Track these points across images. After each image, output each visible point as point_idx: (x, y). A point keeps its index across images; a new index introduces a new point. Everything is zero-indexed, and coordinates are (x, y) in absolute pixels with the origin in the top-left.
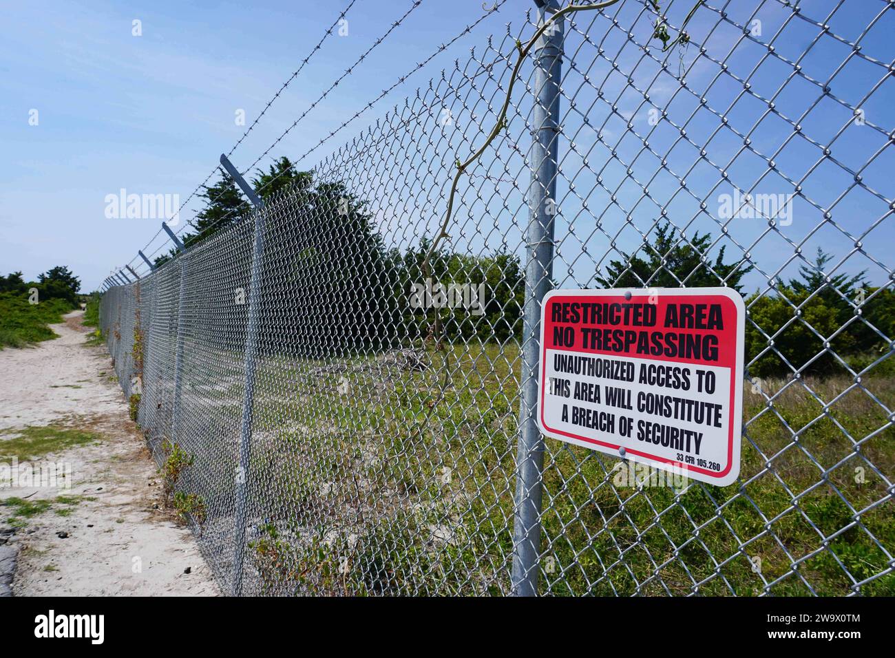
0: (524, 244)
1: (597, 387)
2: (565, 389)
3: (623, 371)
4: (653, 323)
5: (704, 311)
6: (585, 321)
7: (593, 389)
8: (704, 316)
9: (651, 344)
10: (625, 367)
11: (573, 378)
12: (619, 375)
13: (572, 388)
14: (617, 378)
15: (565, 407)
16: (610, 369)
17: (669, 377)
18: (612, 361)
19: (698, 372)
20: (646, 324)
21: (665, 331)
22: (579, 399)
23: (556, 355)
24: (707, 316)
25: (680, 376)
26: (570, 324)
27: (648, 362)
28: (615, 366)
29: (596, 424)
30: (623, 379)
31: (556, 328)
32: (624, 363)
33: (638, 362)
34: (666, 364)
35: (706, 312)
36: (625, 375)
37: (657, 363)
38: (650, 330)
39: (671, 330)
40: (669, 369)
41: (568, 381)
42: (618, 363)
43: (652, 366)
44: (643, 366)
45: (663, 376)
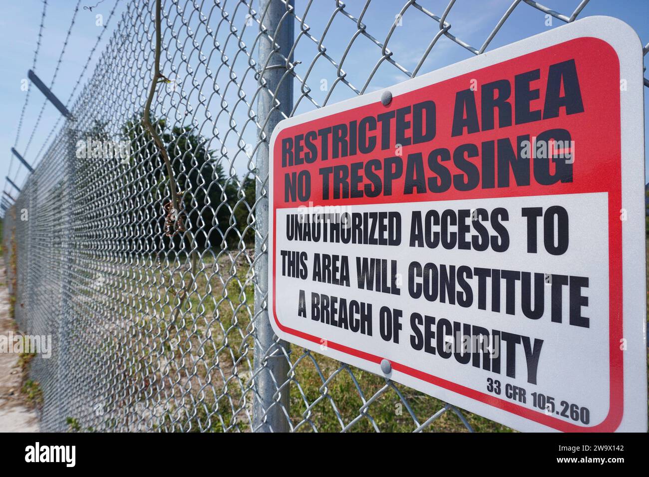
0: (252, 73)
1: (345, 259)
2: (301, 267)
3: (383, 228)
4: (431, 134)
5: (533, 85)
6: (325, 157)
7: (339, 264)
8: (536, 94)
9: (429, 173)
10: (386, 222)
11: (310, 248)
12: (376, 236)
13: (310, 263)
14: (373, 242)
15: (302, 294)
16: (362, 227)
17: (464, 229)
18: (366, 214)
19: (526, 212)
20: (418, 138)
21: (452, 144)
22: (320, 280)
23: (288, 216)
24: (543, 93)
25: (487, 225)
26: (306, 166)
27: (424, 207)
28: (370, 221)
29: (345, 320)
30: (383, 242)
31: (287, 175)
32: (383, 215)
33: (406, 210)
34: (456, 205)
35: (540, 85)
36: (386, 235)
37: (440, 206)
38: (425, 149)
39: (466, 138)
40: (465, 213)
41: (304, 254)
42: (373, 215)
43: (432, 213)
44: (416, 215)
45: (453, 229)
